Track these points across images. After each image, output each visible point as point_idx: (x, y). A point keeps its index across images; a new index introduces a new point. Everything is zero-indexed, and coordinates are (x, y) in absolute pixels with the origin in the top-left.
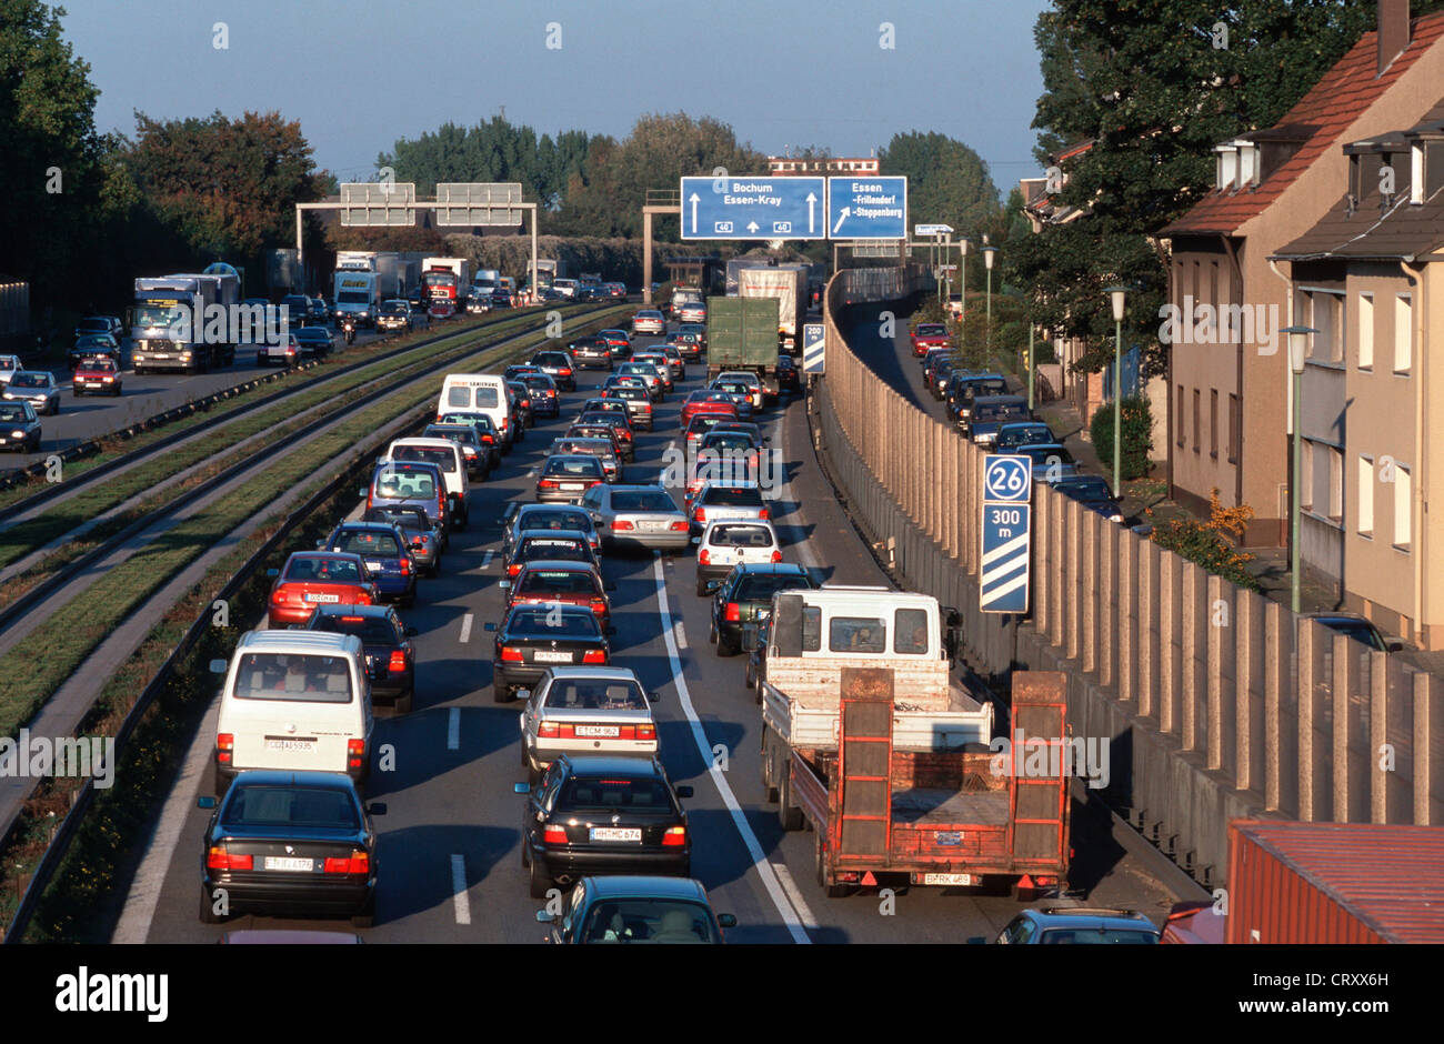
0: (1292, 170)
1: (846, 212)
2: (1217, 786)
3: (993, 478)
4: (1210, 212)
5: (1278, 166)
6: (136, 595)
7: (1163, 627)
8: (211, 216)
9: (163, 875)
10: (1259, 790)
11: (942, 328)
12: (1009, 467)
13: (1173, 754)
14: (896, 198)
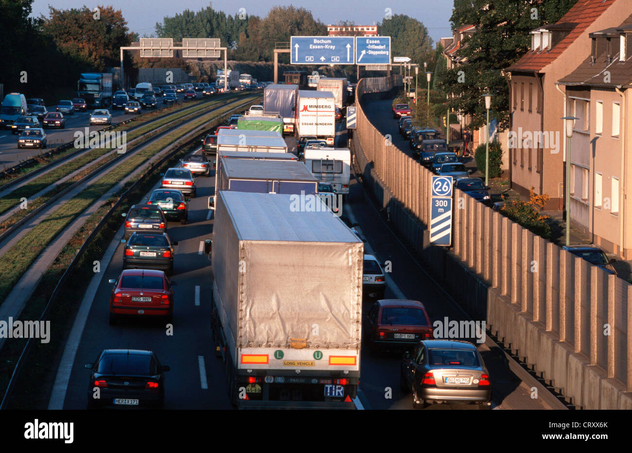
0: (565, 43)
1: (364, 52)
2: (537, 329)
3: (436, 186)
4: (529, 61)
5: (560, 41)
6: (55, 232)
7: (513, 257)
8: (83, 52)
9: (72, 365)
10: (556, 332)
11: (407, 106)
12: (443, 181)
13: (517, 314)
14: (386, 46)
